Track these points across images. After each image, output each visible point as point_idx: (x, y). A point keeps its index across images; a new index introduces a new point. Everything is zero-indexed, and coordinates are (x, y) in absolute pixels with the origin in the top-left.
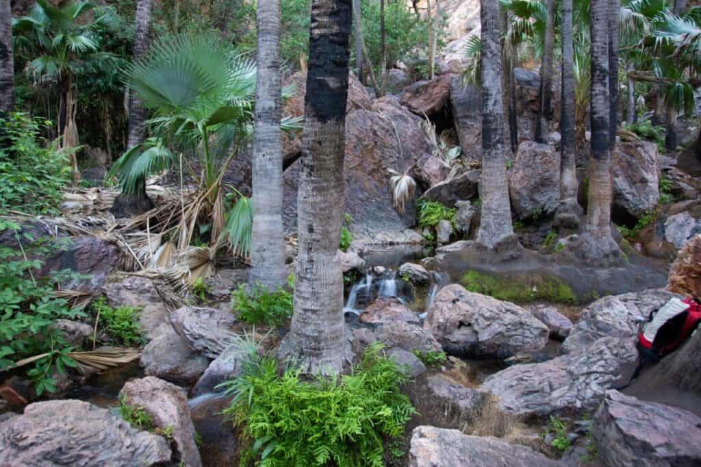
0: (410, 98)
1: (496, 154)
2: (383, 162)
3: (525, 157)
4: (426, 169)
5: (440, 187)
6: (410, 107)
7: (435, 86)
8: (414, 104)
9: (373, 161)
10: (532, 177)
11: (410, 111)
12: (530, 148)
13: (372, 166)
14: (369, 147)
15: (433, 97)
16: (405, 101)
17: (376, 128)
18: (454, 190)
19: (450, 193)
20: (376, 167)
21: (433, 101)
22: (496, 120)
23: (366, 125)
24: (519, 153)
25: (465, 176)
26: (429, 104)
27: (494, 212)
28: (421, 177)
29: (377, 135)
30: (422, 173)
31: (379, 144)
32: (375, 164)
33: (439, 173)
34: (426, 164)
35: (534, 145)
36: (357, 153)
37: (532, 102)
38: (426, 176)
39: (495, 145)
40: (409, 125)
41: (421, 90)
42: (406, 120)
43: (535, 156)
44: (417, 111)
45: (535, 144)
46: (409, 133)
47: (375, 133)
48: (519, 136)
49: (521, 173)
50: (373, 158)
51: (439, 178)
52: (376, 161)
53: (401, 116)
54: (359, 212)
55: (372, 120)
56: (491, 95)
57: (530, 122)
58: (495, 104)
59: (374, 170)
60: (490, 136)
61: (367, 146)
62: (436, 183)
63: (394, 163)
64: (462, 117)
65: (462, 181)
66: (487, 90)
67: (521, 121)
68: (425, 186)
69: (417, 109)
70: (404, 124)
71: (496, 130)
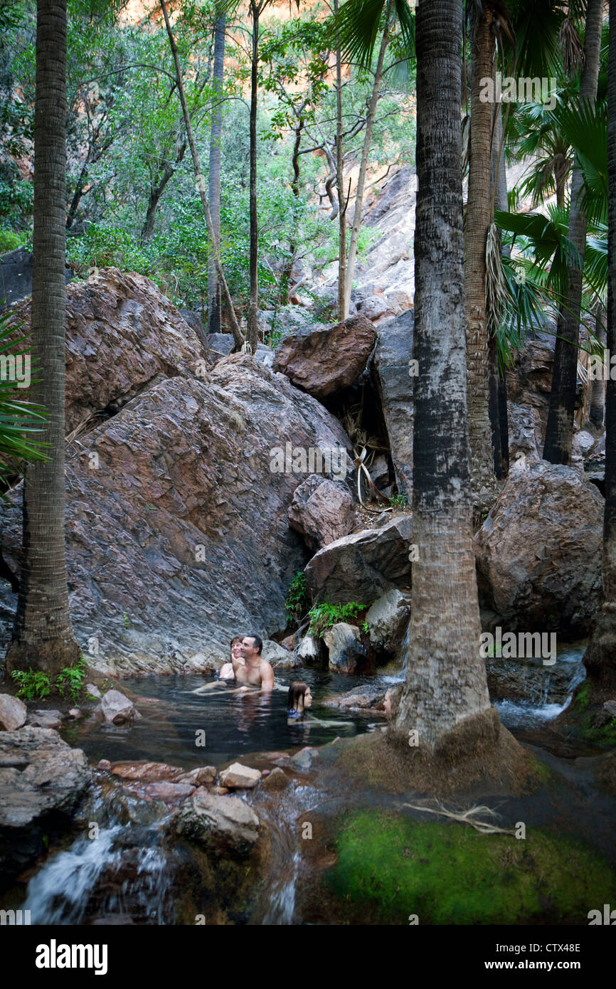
0: (292, 359)
1: (448, 502)
2: (219, 491)
3: (524, 494)
4: (311, 508)
5: (339, 551)
6: (291, 376)
7: (343, 336)
8: (299, 369)
9: (197, 489)
10: (538, 539)
11: (292, 383)
12: (536, 474)
13: (194, 501)
14: (188, 460)
15: (340, 357)
16: (282, 362)
17: (207, 417)
18: (369, 557)
19: (360, 565)
20: (202, 502)
21: (338, 365)
22: (448, 416)
23: (184, 410)
24: (510, 484)
25: (393, 529)
26: (329, 370)
27: (439, 654)
28: (301, 524)
29: (210, 432)
30: (304, 515)
31: (213, 451)
32: (199, 495)
33: (340, 517)
34: (313, 499)
35: (541, 468)
36: (160, 472)
37: (538, 372)
38: (312, 523)
39: (444, 483)
40: (283, 414)
41: (314, 342)
42: (277, 403)
43: (543, 492)
44: (307, 385)
45: (544, 466)
46: (282, 429)
47: (204, 428)
48: (511, 440)
49: (513, 530)
50: (197, 483)
51: (340, 527)
52: (205, 489)
53: (266, 394)
54: (155, 604)
55: (200, 401)
56: (437, 353)
57: (534, 412)
58: (446, 376)
59: (198, 509)
60: (433, 456)
61: (182, 456)
62: (334, 538)
63: (246, 492)
64: (396, 400)
65: (386, 538)
66: (428, 342)
67: (515, 411)
68: (310, 545)
69: (306, 379)
70: (272, 410)
71: (448, 441)
